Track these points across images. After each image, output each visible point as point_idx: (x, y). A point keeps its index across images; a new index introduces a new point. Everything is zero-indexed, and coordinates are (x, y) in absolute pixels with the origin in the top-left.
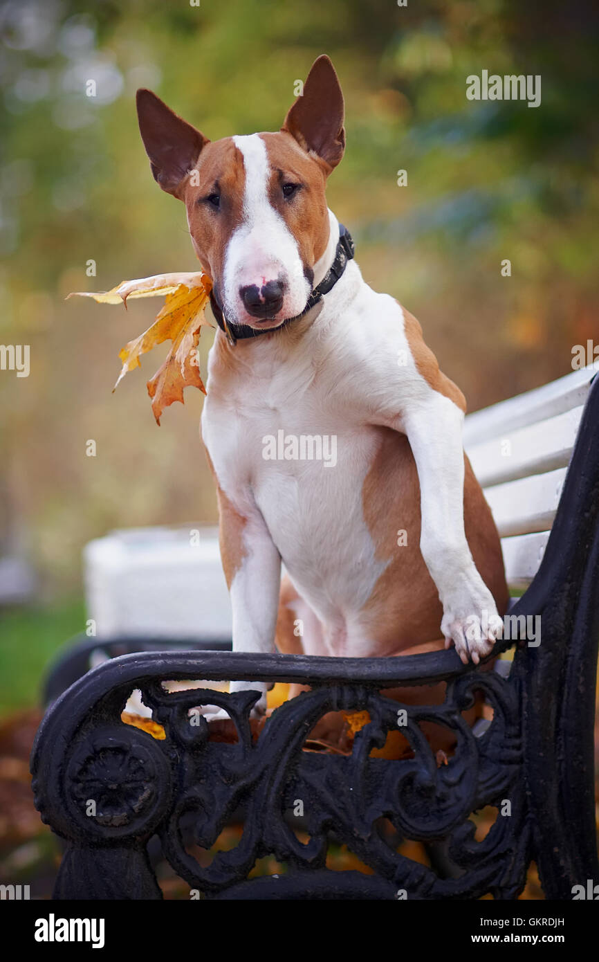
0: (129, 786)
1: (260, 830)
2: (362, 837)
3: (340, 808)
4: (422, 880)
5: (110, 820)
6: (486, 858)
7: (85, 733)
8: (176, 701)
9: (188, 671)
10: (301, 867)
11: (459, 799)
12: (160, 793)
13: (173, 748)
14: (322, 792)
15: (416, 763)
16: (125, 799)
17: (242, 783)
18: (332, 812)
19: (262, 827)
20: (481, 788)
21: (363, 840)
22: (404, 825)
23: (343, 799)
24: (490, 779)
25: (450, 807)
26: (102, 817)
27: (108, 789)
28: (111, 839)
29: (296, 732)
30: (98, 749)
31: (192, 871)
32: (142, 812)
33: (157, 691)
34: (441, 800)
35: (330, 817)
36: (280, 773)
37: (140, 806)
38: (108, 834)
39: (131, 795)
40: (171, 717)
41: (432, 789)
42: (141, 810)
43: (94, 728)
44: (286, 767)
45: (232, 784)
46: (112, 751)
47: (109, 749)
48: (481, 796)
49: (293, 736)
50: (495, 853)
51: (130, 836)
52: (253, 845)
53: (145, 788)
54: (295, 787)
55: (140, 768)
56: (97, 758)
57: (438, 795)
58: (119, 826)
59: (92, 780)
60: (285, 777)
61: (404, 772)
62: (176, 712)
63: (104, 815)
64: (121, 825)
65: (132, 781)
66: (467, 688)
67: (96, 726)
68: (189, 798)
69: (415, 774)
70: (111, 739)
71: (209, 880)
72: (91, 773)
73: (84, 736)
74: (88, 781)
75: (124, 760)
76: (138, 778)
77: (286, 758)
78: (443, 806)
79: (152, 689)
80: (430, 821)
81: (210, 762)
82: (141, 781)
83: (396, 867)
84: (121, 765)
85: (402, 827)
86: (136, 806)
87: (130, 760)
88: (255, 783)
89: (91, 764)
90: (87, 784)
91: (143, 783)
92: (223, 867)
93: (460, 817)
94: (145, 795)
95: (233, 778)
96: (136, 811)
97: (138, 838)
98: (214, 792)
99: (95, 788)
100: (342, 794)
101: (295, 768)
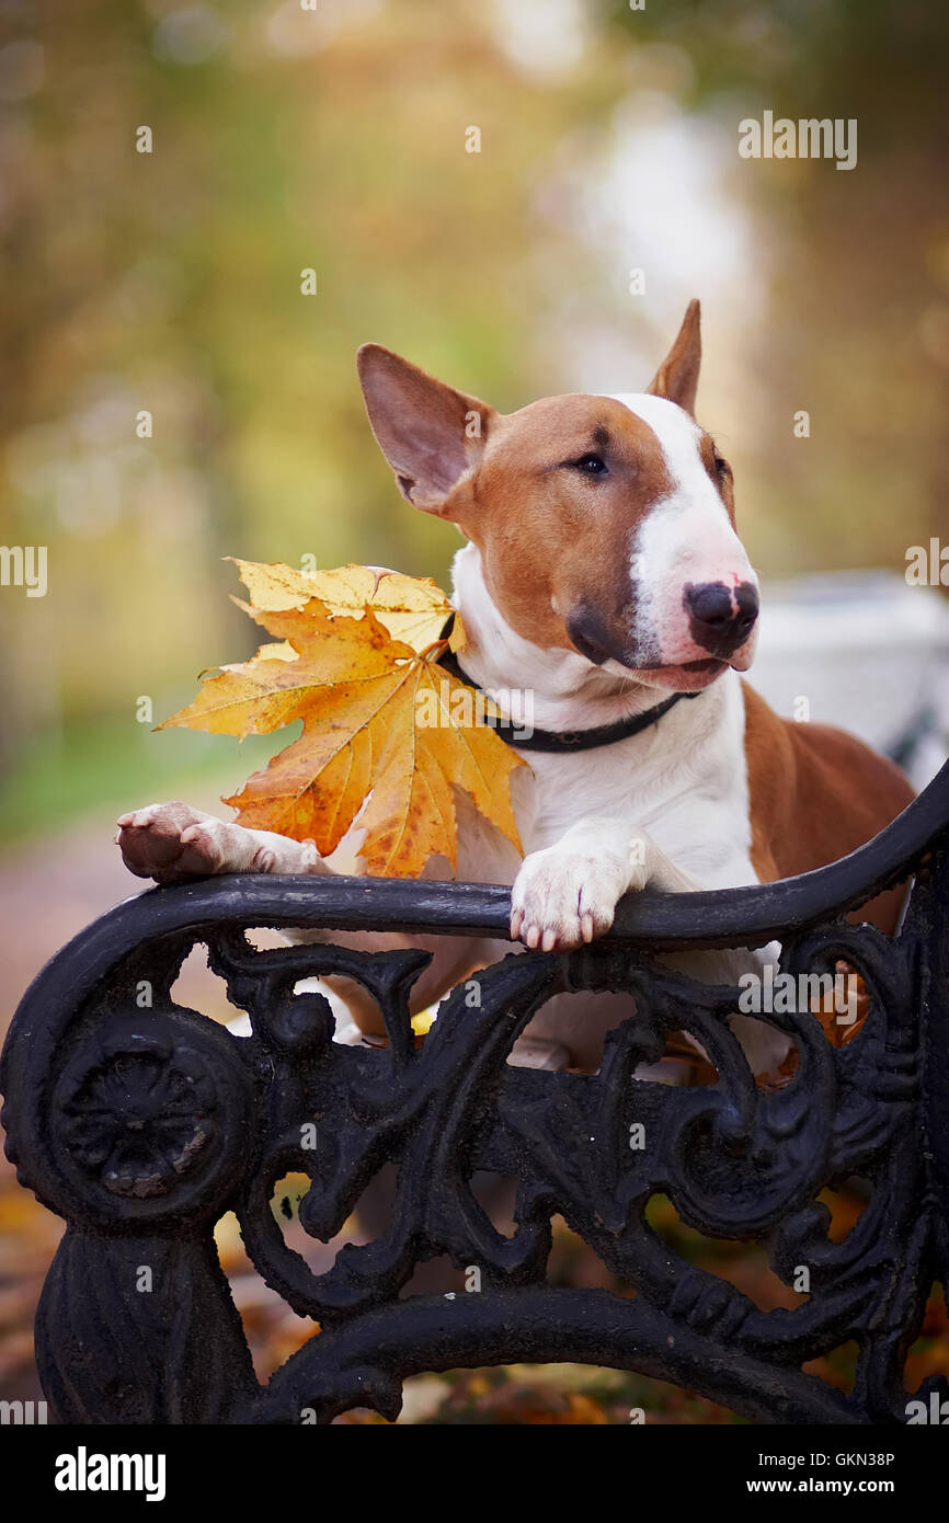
0: (167, 1124)
1: (419, 1211)
2: (610, 1229)
3: (569, 1174)
4: (721, 1311)
5: (131, 1187)
6: (845, 1276)
7: (91, 1023)
8: (267, 967)
9: (285, 912)
10: (495, 1280)
11: (794, 1163)
12: (227, 1138)
13: (263, 1054)
14: (537, 1144)
15: (716, 1093)
16: (160, 1148)
17: (387, 1122)
18: (553, 1180)
19: (423, 1204)
20: (838, 1143)
21: (611, 1234)
22: (691, 1210)
23: (574, 1157)
24: (855, 1127)
25: (779, 1177)
26: (116, 1180)
27: (128, 1129)
28: (133, 1220)
29: (491, 1029)
30: (110, 1054)
31: (291, 1284)
32: (192, 1171)
33: (234, 946)
34: (765, 1163)
35: (551, 1190)
36: (460, 1105)
37: (185, 1162)
38: (129, 1211)
39: (171, 1141)
40: (257, 998)
41: (745, 1143)
42: (188, 1169)
43: (110, 1013)
44: (471, 1093)
45: (368, 1124)
46: (136, 1058)
47: (132, 1054)
48: (838, 1159)
49: (485, 1037)
50: (858, 1267)
51: (169, 1216)
52: (406, 1238)
53: (197, 1128)
54: (491, 1131)
55: (188, 1093)
56: (110, 1071)
57: (756, 1154)
58: (146, 1197)
59: (101, 1112)
60: (469, 1114)
61: (695, 1110)
62: (266, 988)
63: (120, 1176)
64: (150, 1196)
65: (173, 1115)
66: (813, 956)
67: (114, 1011)
68: (286, 1148)
69: (714, 1113)
70: (134, 1036)
71: (322, 1301)
72: (99, 1098)
73: (90, 1028)
74: (92, 1113)
75: (159, 1075)
76: (186, 1110)
77: (470, 1077)
78: (766, 1175)
79: (225, 945)
80: (743, 1202)
81: (333, 1081)
82: (191, 1115)
83: (673, 1286)
84: (153, 1085)
85: (687, 1213)
86: (179, 1161)
87: (170, 1076)
88: (412, 1123)
89: (98, 1080)
90: (91, 1118)
91: (193, 1119)
92: (350, 1277)
93: (795, 1197)
94: (196, 1141)
95: (369, 1113)
96: (179, 1170)
97: (185, 1220)
98: (340, 1137)
99: (104, 1125)
100: (573, 1147)
101: (492, 1095)
